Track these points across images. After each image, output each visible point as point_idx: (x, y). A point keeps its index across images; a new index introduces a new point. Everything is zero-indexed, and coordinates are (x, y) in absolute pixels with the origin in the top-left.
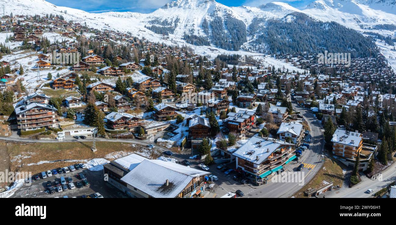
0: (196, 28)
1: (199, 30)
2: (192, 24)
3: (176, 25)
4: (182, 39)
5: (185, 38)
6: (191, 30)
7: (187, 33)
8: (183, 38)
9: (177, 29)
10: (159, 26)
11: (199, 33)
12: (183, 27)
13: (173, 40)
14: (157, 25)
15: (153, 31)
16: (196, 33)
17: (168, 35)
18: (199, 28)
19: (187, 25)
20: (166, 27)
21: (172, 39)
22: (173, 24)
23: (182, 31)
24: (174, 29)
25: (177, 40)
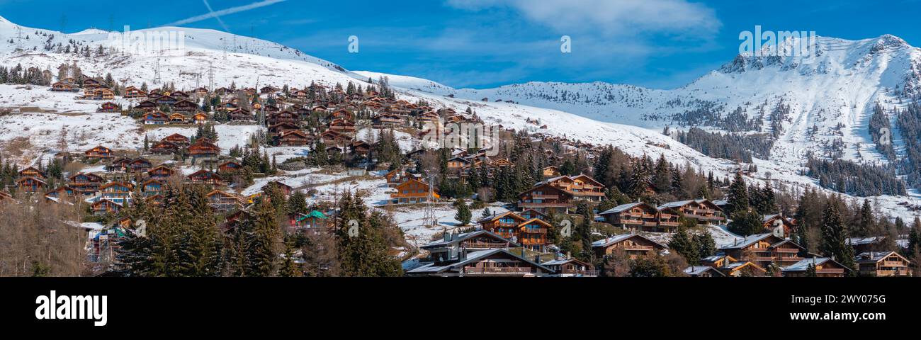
0: (848, 137)
1: (858, 146)
2: (834, 124)
3: (776, 130)
4: (802, 173)
5: (815, 169)
6: (830, 144)
7: (819, 154)
8: (807, 169)
9: (782, 141)
10: (715, 132)
11: (859, 155)
12: (800, 136)
13: (773, 177)
14: (709, 130)
15: (695, 148)
16: (848, 156)
17: (750, 161)
18: (860, 139)
19: (815, 129)
20: (740, 134)
21: (768, 174)
22: (766, 127)
23: (801, 149)
24: (771, 144)
25: (786, 176)
